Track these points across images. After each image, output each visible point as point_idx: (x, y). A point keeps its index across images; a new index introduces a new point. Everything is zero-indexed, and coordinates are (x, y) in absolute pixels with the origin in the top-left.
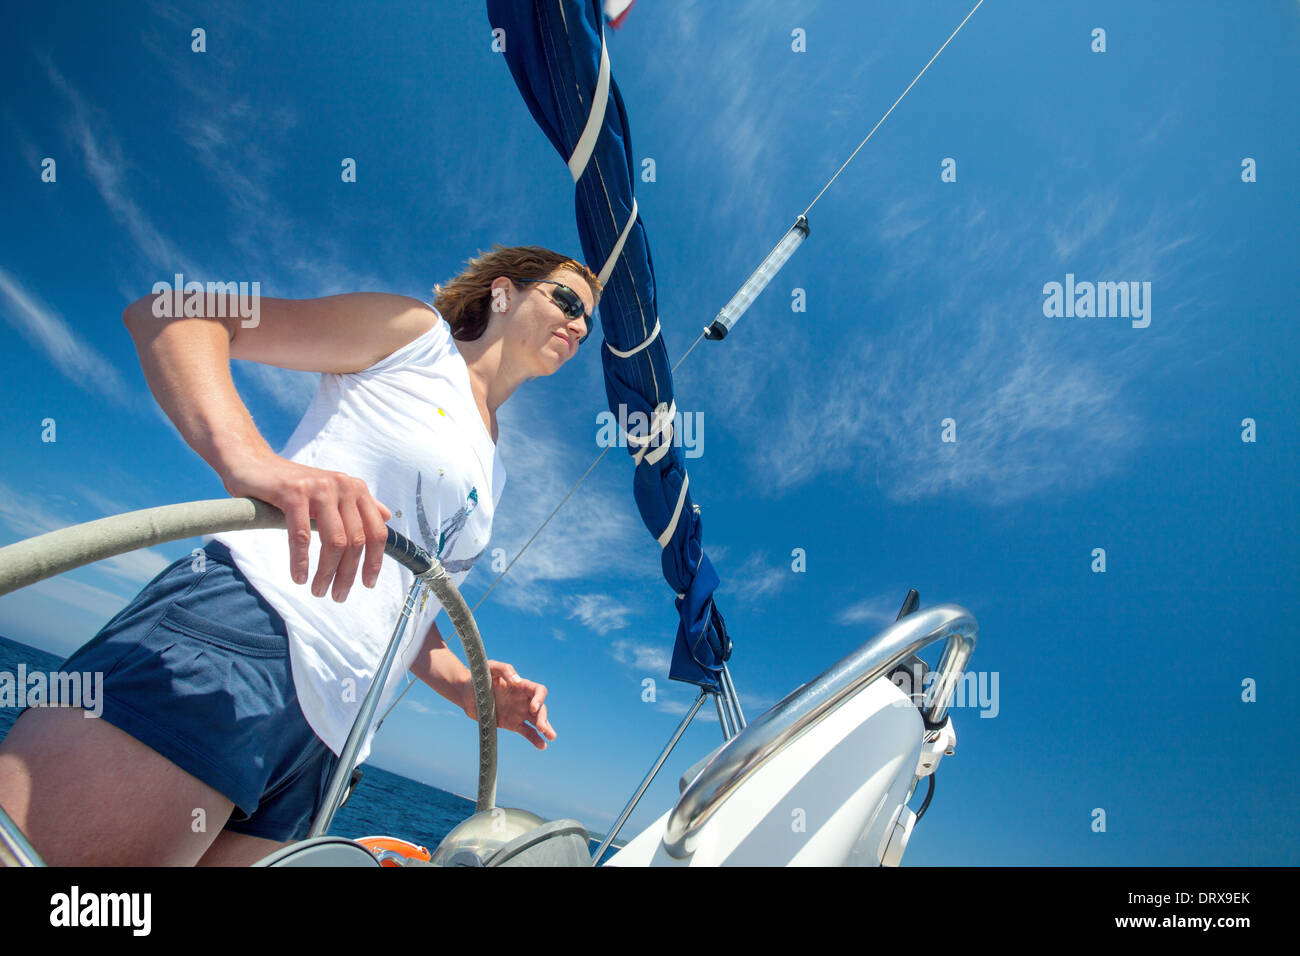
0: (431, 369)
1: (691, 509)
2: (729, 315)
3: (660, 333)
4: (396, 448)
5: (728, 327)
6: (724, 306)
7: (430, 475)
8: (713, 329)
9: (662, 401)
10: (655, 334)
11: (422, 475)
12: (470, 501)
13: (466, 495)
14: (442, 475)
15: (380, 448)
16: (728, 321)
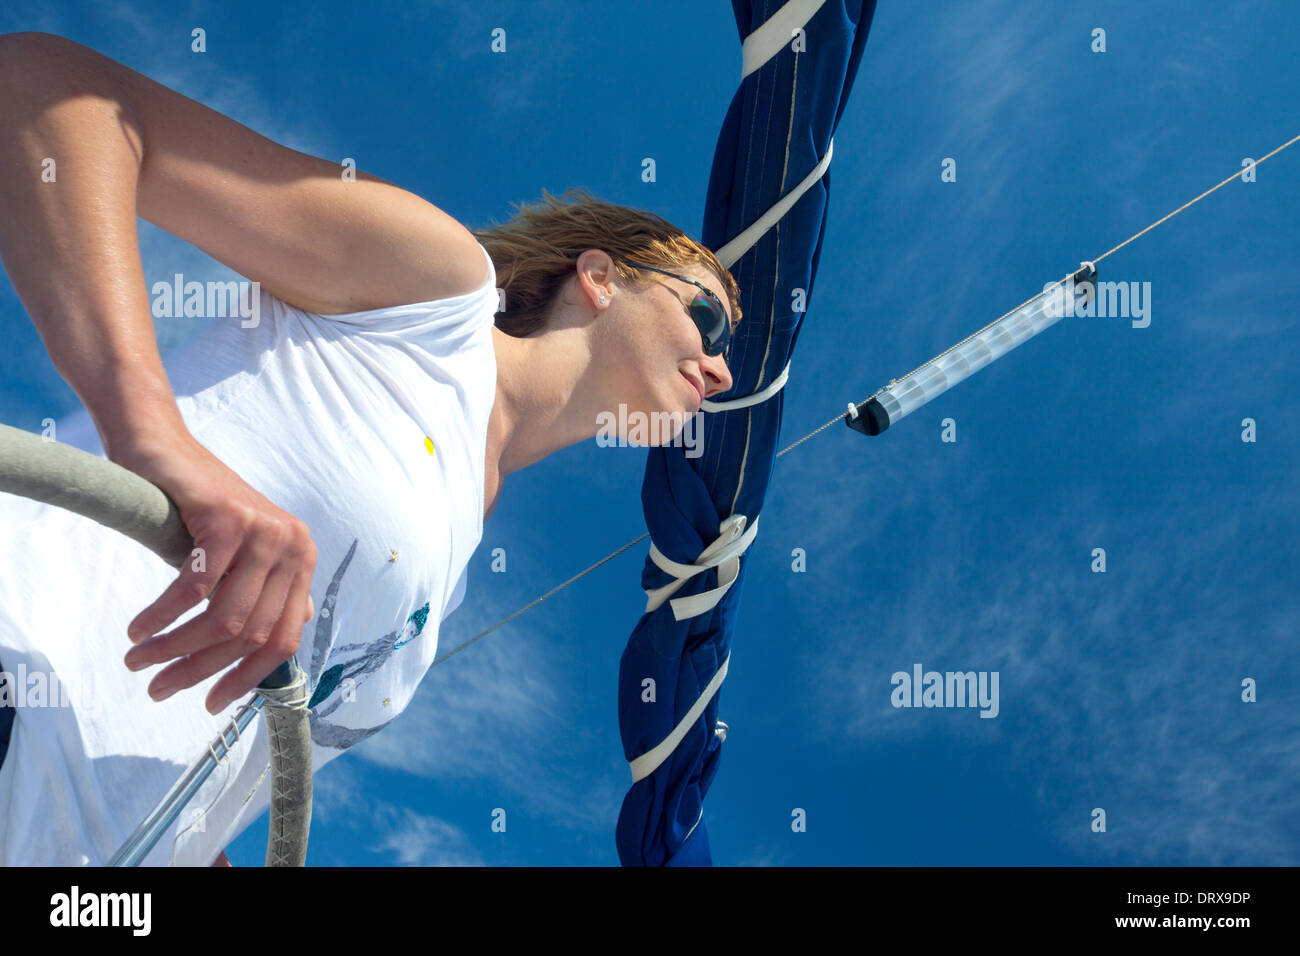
0: (442, 363)
1: (713, 727)
2: (902, 396)
3: (782, 389)
4: (334, 480)
5: (892, 416)
6: (898, 376)
7: (372, 554)
8: (863, 411)
9: (740, 512)
10: (775, 388)
11: (358, 546)
12: (409, 626)
13: (410, 612)
14: (392, 561)
15: (308, 470)
16: (896, 405)
